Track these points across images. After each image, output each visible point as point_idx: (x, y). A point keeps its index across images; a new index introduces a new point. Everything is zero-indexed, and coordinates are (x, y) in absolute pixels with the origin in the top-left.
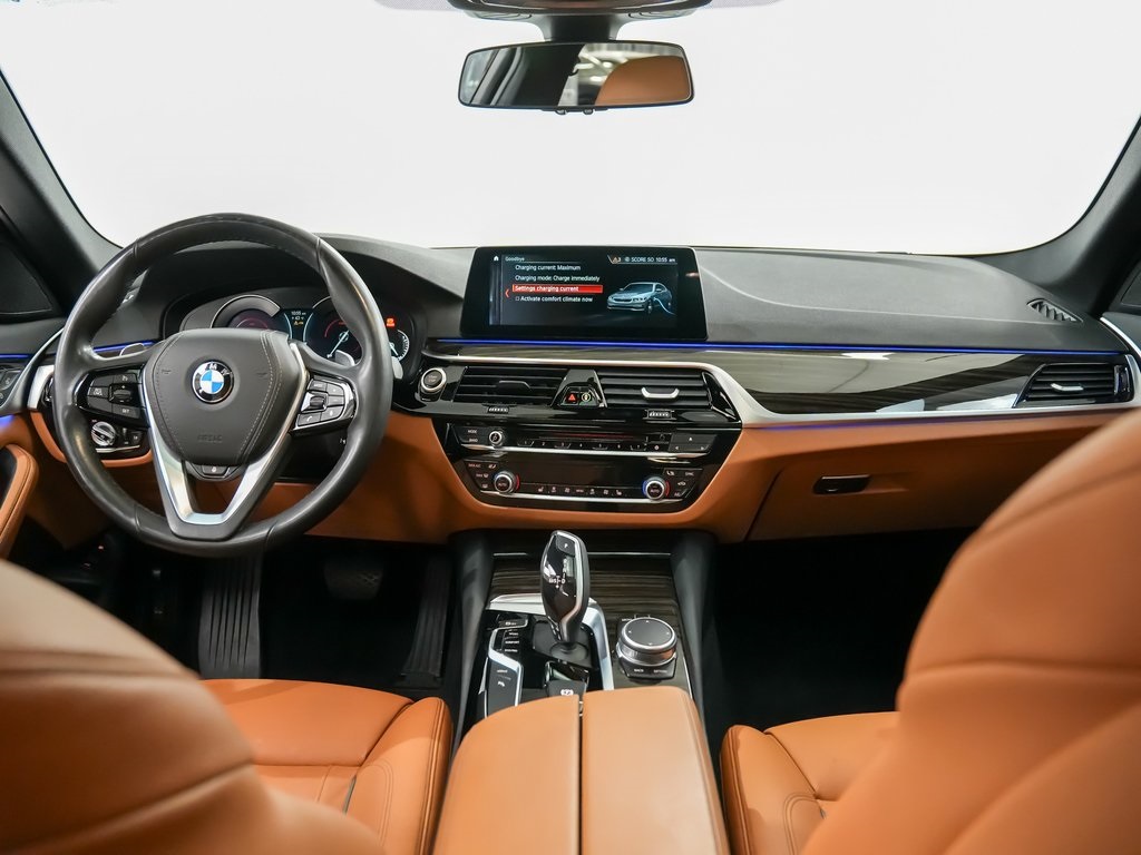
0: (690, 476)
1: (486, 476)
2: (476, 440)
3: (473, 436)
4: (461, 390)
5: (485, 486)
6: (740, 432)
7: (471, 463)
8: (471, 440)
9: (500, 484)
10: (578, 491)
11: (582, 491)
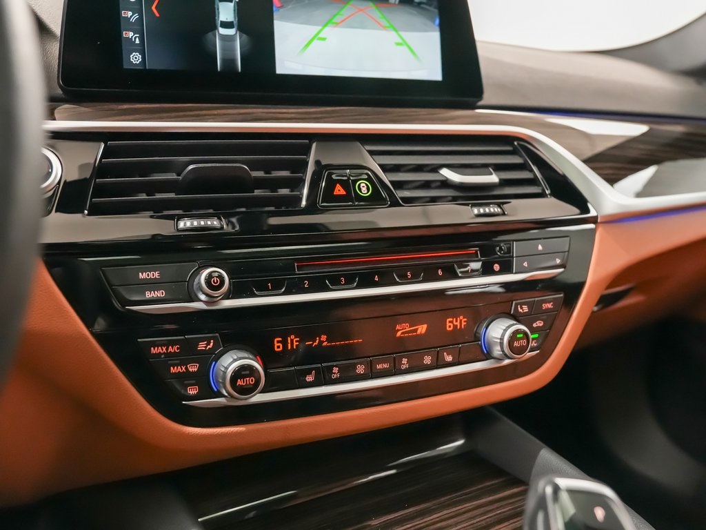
0: (548, 310)
1: (193, 368)
2: (160, 294)
3: (152, 284)
4: (100, 191)
5: (192, 391)
6: (593, 231)
7: (155, 344)
8: (149, 295)
9: (240, 382)
10: (379, 367)
11: (386, 366)
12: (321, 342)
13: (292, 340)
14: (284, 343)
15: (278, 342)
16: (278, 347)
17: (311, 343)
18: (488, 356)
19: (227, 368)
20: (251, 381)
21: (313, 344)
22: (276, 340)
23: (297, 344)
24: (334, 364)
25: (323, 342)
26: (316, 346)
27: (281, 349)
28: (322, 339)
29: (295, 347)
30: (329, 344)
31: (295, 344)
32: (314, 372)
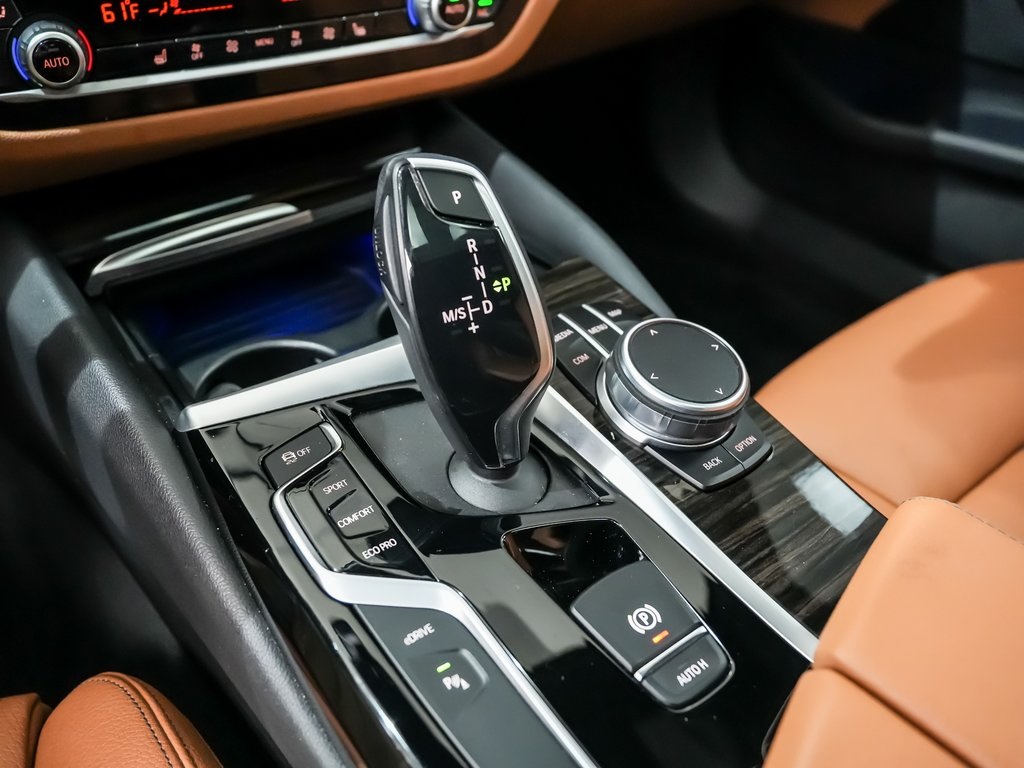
9: (47, 64)
10: (259, 43)
11: (269, 42)
12: (171, 10)
13: (127, 7)
14: (116, 9)
15: (107, 9)
16: (109, 17)
17: (156, 10)
18: (418, 29)
19: (26, 45)
20: (64, 61)
21: (159, 12)
22: (103, 7)
23: (136, 11)
24: (193, 39)
25: (174, 9)
26: (164, 14)
27: (113, 19)
28: (172, 5)
29: (133, 17)
30: (184, 12)
31: (133, 12)
32: (164, 51)
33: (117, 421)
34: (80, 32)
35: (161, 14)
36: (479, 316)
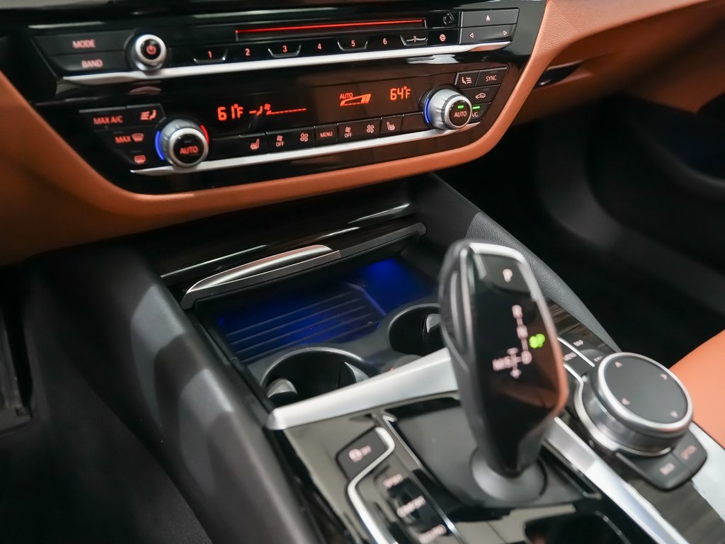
0: (491, 83)
1: (139, 138)
2: (97, 64)
3: (87, 54)
5: (140, 161)
6: (545, 3)
7: (98, 115)
8: (85, 65)
9: (183, 151)
10: (323, 135)
11: (329, 134)
12: (265, 111)
13: (236, 109)
14: (228, 112)
15: (222, 111)
16: (222, 116)
18: (429, 126)
19: (169, 138)
20: (194, 149)
21: (256, 113)
22: (220, 109)
23: (241, 112)
24: (278, 132)
25: (267, 111)
26: (260, 115)
27: (225, 118)
28: (266, 108)
29: (239, 116)
30: (273, 113)
31: (239, 113)
32: (258, 140)
33: (223, 419)
34: (202, 127)
35: (258, 114)
36: (520, 365)
